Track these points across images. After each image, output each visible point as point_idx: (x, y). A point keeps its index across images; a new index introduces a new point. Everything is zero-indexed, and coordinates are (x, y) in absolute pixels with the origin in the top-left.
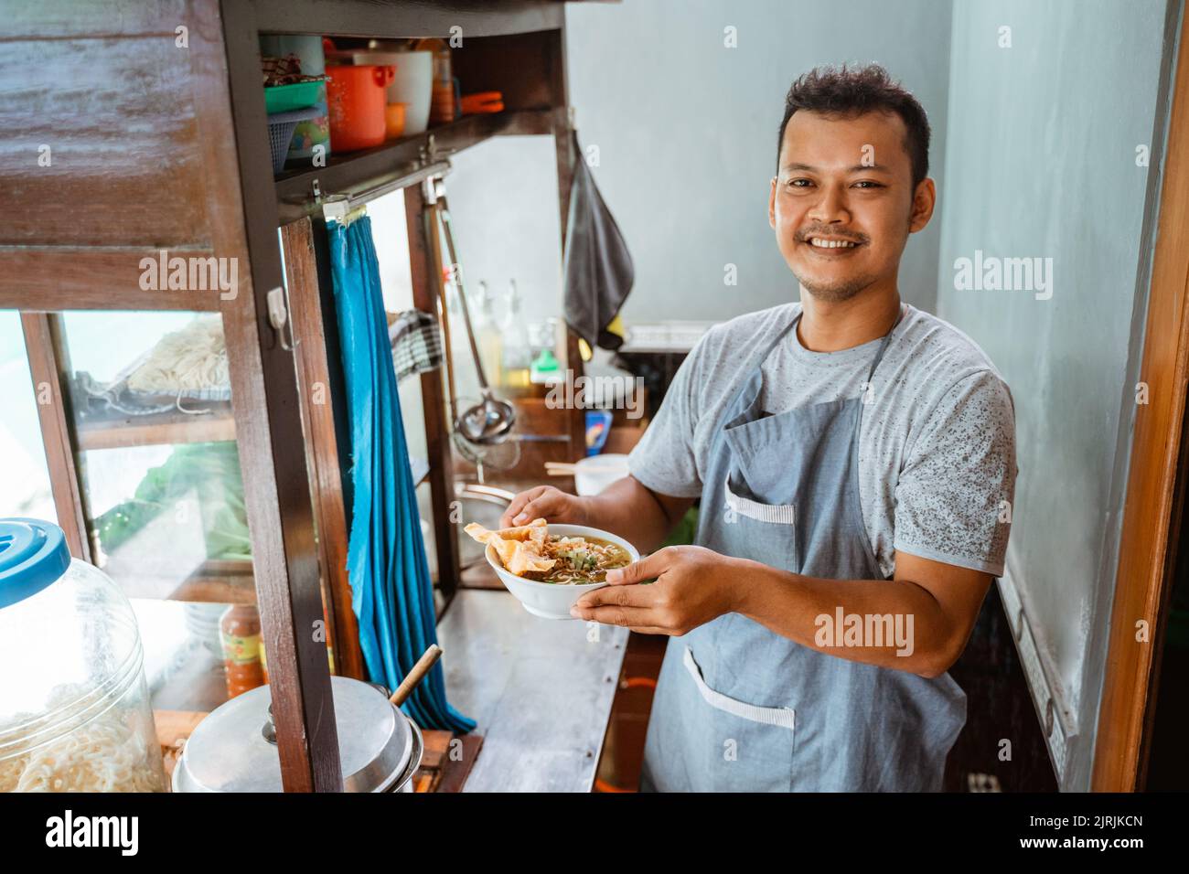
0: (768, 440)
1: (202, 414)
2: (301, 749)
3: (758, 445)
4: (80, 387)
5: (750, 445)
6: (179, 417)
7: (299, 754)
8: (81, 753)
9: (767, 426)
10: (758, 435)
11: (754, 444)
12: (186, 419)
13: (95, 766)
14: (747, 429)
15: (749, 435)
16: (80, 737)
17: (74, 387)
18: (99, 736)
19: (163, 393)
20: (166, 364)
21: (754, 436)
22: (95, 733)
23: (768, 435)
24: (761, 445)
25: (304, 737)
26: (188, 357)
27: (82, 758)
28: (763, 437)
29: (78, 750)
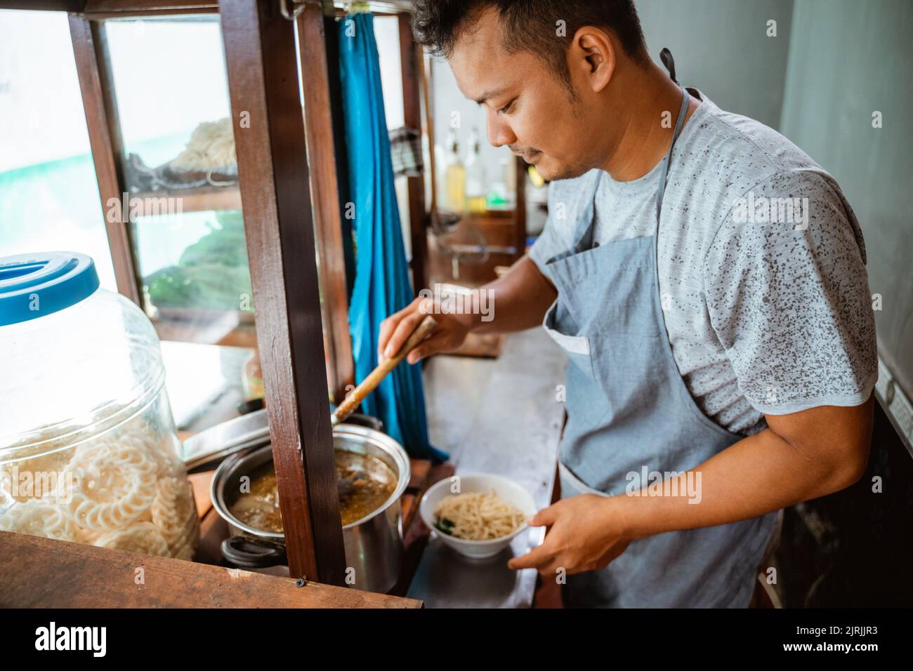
0: (587, 273)
1: (228, 186)
2: (297, 459)
3: (578, 277)
4: (132, 165)
5: (570, 278)
6: (210, 188)
7: (294, 464)
8: (111, 459)
9: (585, 260)
10: (577, 269)
11: (574, 277)
12: (216, 190)
13: (123, 471)
14: (567, 262)
15: (568, 269)
16: (111, 445)
17: (127, 166)
18: (129, 445)
19: (197, 170)
20: (200, 147)
21: (573, 269)
22: (125, 443)
23: (586, 268)
24: (581, 278)
25: (299, 448)
26: (220, 141)
27: (111, 464)
28: (582, 271)
29: (109, 456)
